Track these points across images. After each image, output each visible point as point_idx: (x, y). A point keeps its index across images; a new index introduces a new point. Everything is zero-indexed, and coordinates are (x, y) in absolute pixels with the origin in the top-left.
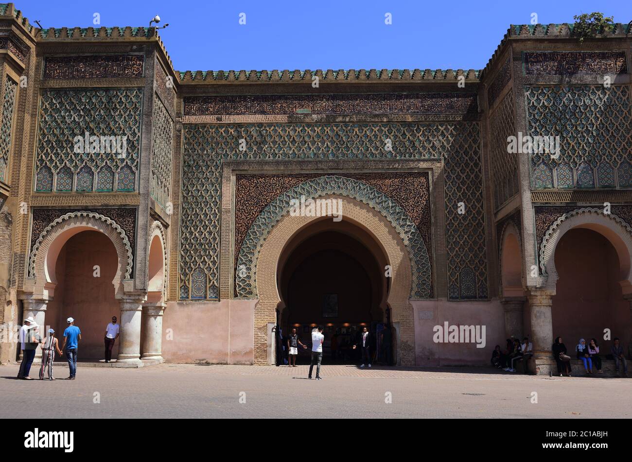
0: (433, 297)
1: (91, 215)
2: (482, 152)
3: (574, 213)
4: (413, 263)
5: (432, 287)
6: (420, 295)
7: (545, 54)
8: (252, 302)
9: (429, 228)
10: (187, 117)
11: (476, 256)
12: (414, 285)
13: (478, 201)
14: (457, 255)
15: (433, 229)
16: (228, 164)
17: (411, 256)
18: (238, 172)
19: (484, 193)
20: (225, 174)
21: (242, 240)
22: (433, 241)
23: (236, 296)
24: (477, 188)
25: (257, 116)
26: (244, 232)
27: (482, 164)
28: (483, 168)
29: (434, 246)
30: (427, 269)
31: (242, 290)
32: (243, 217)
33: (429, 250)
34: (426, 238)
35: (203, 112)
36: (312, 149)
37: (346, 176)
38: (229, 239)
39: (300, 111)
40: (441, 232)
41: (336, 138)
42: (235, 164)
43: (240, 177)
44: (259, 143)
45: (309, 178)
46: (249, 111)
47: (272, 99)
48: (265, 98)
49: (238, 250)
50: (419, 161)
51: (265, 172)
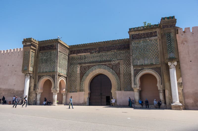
0: (121, 90)
1: (47, 76)
3: (143, 70)
4: (116, 83)
5: (121, 88)
6: (118, 90)
7: (137, 34)
8: (83, 92)
9: (120, 75)
10: (71, 54)
12: (117, 88)
14: (126, 81)
15: (121, 75)
16: (78, 64)
17: (116, 81)
18: (81, 65)
20: (78, 66)
21: (81, 80)
22: (121, 78)
23: (80, 91)
25: (84, 53)
29: (121, 79)
30: (119, 84)
32: (82, 75)
34: (119, 77)
35: (74, 53)
36: (95, 59)
37: (102, 65)
38: (79, 79)
39: (92, 51)
40: (122, 76)
41: (100, 56)
42: (80, 64)
43: (81, 67)
44: (85, 59)
45: (94, 65)
46: (82, 52)
47: (87, 50)
48: (86, 49)
49: (81, 82)
50: (118, 60)
51: (86, 65)
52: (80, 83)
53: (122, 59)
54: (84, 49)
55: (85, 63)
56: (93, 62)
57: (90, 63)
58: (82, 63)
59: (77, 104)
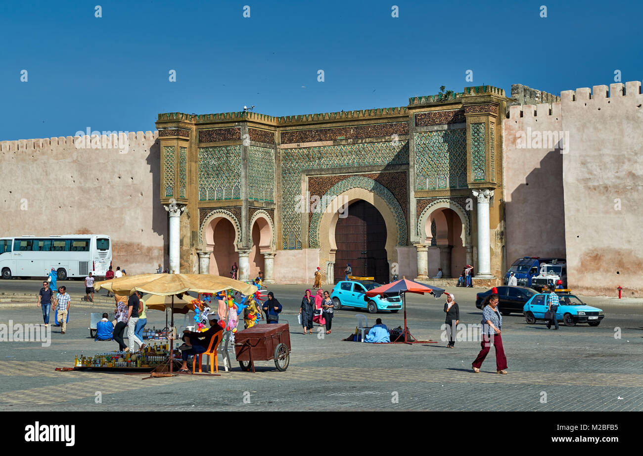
0: (407, 245)
3: (435, 202)
4: (398, 226)
6: (401, 244)
7: (425, 114)
8: (317, 250)
10: (283, 145)
12: (398, 239)
16: (303, 171)
17: (397, 222)
18: (309, 176)
20: (302, 178)
21: (312, 216)
23: (310, 247)
25: (317, 142)
30: (405, 229)
31: (313, 244)
34: (405, 210)
35: (290, 141)
36: (346, 161)
37: (364, 175)
39: (339, 138)
41: (358, 153)
42: (307, 172)
43: (310, 179)
44: (319, 158)
45: (345, 177)
46: (314, 139)
47: (325, 132)
48: (321, 131)
49: (310, 221)
50: (401, 165)
51: (323, 176)
52: (309, 226)
54: (317, 131)
55: (321, 171)
56: (341, 168)
57: (333, 170)
58: (313, 170)
59: (303, 281)
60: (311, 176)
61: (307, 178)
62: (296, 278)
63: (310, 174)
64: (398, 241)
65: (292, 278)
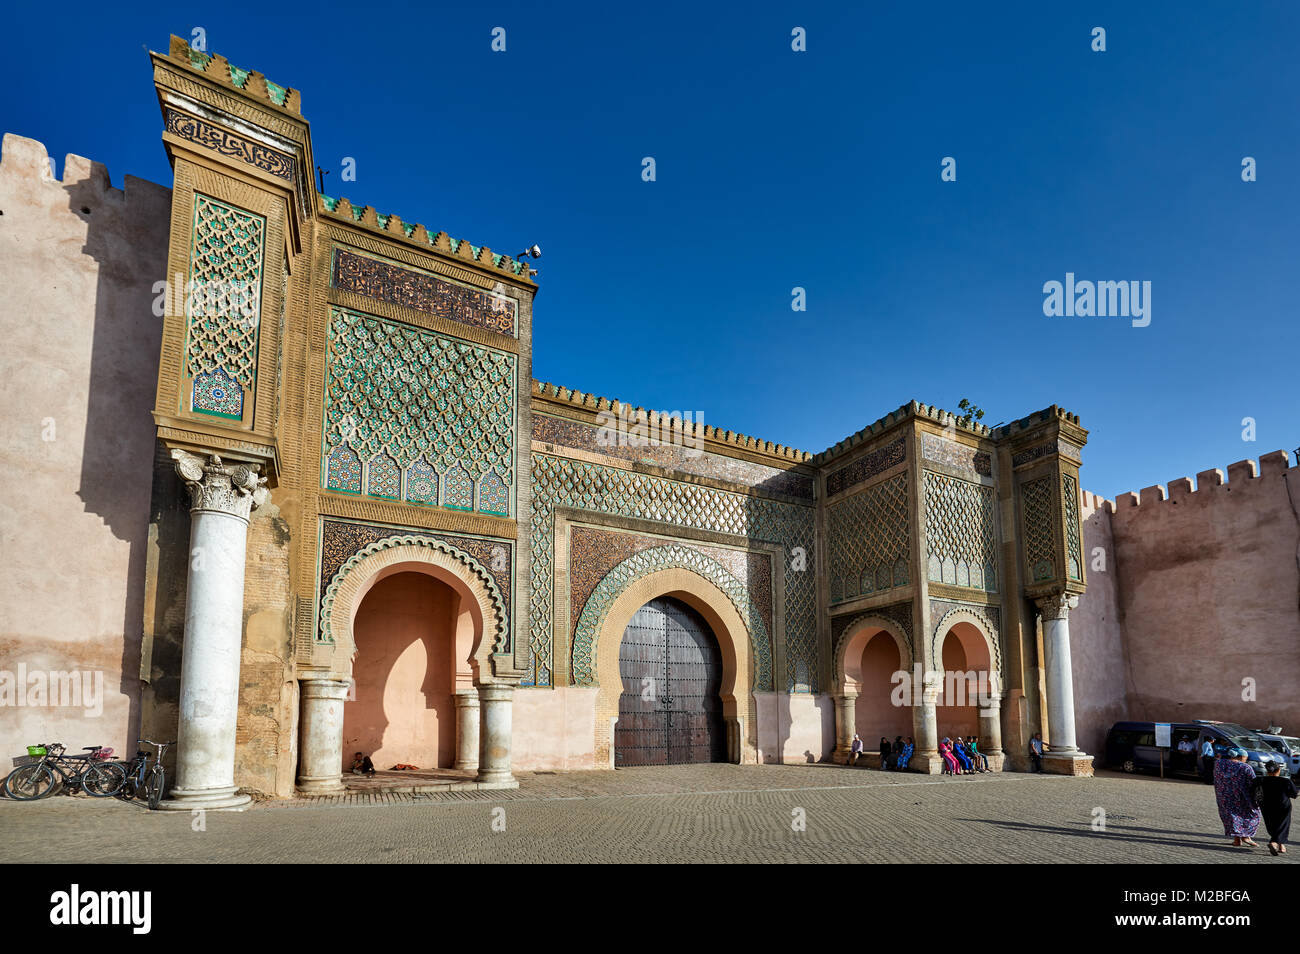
0: (773, 690)
2: (816, 541)
4: (756, 653)
5: (773, 680)
6: (763, 688)
8: (593, 691)
9: (771, 616)
11: (809, 648)
12: (757, 677)
13: (812, 592)
14: (794, 647)
15: (774, 617)
16: (564, 510)
17: (755, 645)
18: (573, 523)
19: (817, 584)
20: (558, 522)
21: (580, 611)
22: (774, 630)
23: (572, 683)
24: (812, 579)
25: (596, 454)
26: (581, 602)
27: (816, 554)
28: (816, 558)
29: (774, 635)
31: (578, 677)
32: (580, 582)
33: (771, 639)
34: (768, 625)
38: (564, 609)
39: (646, 461)
40: (782, 621)
42: (572, 514)
43: (575, 531)
44: (599, 490)
49: (575, 624)
50: (763, 542)
51: (606, 528)
52: (574, 635)
53: (779, 544)
55: (604, 518)
56: (647, 524)
57: (632, 523)
58: (581, 512)
59: (555, 763)
60: (579, 525)
61: (568, 526)
62: (536, 755)
63: (576, 518)
64: (758, 682)
65: (527, 755)
